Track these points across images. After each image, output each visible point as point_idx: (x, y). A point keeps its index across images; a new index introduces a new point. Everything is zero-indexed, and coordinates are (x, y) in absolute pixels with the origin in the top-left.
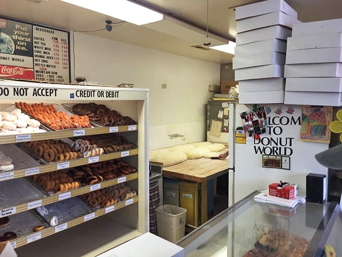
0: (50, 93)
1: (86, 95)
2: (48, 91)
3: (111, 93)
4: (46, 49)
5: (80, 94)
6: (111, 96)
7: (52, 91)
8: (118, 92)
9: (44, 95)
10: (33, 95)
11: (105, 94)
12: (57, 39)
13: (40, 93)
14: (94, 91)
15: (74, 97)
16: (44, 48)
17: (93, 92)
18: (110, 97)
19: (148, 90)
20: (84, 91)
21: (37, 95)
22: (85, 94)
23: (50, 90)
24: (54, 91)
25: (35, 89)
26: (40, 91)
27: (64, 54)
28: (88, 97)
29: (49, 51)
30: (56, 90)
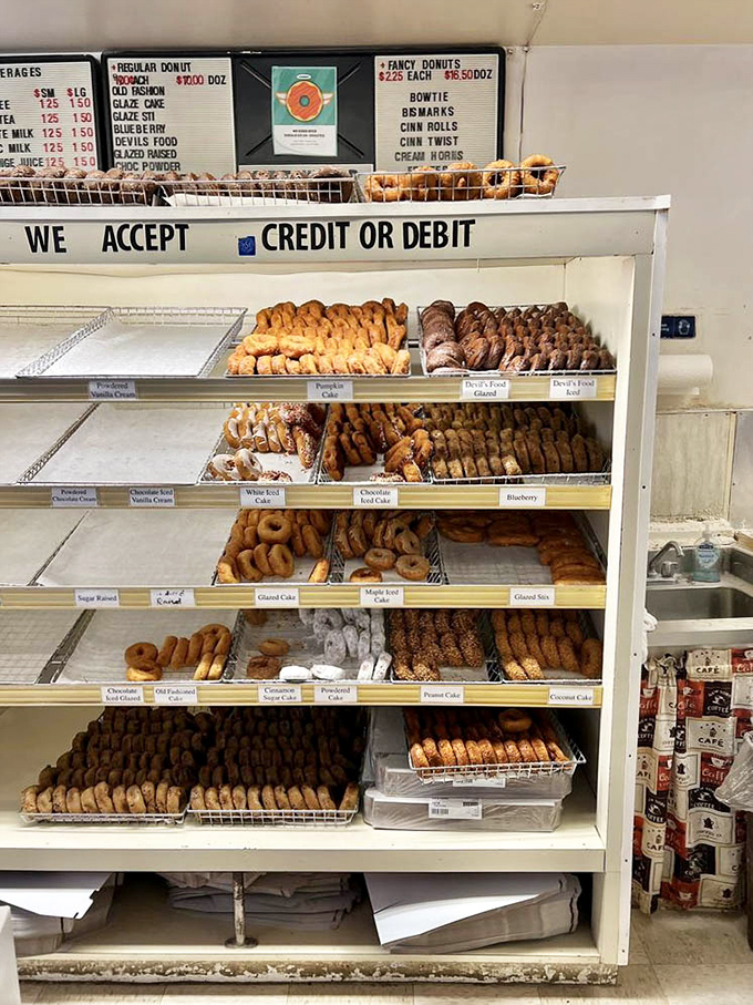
0: (164, 239)
1: (306, 242)
2: (155, 232)
3: (429, 229)
4: (16, 134)
5: (282, 237)
6: (429, 240)
7: (167, 233)
8: (467, 224)
9: (141, 249)
10: (105, 249)
11: (397, 236)
12: (51, 93)
13: (127, 241)
14: (343, 225)
15: (253, 253)
16: (9, 134)
17: (337, 230)
18: (423, 245)
19: (662, 202)
20: (300, 227)
21: (115, 250)
22: (300, 236)
23: (163, 227)
24: (177, 232)
25: (109, 229)
26: (126, 234)
27: (79, 140)
28: (314, 247)
29: (27, 141)
30: (183, 227)
